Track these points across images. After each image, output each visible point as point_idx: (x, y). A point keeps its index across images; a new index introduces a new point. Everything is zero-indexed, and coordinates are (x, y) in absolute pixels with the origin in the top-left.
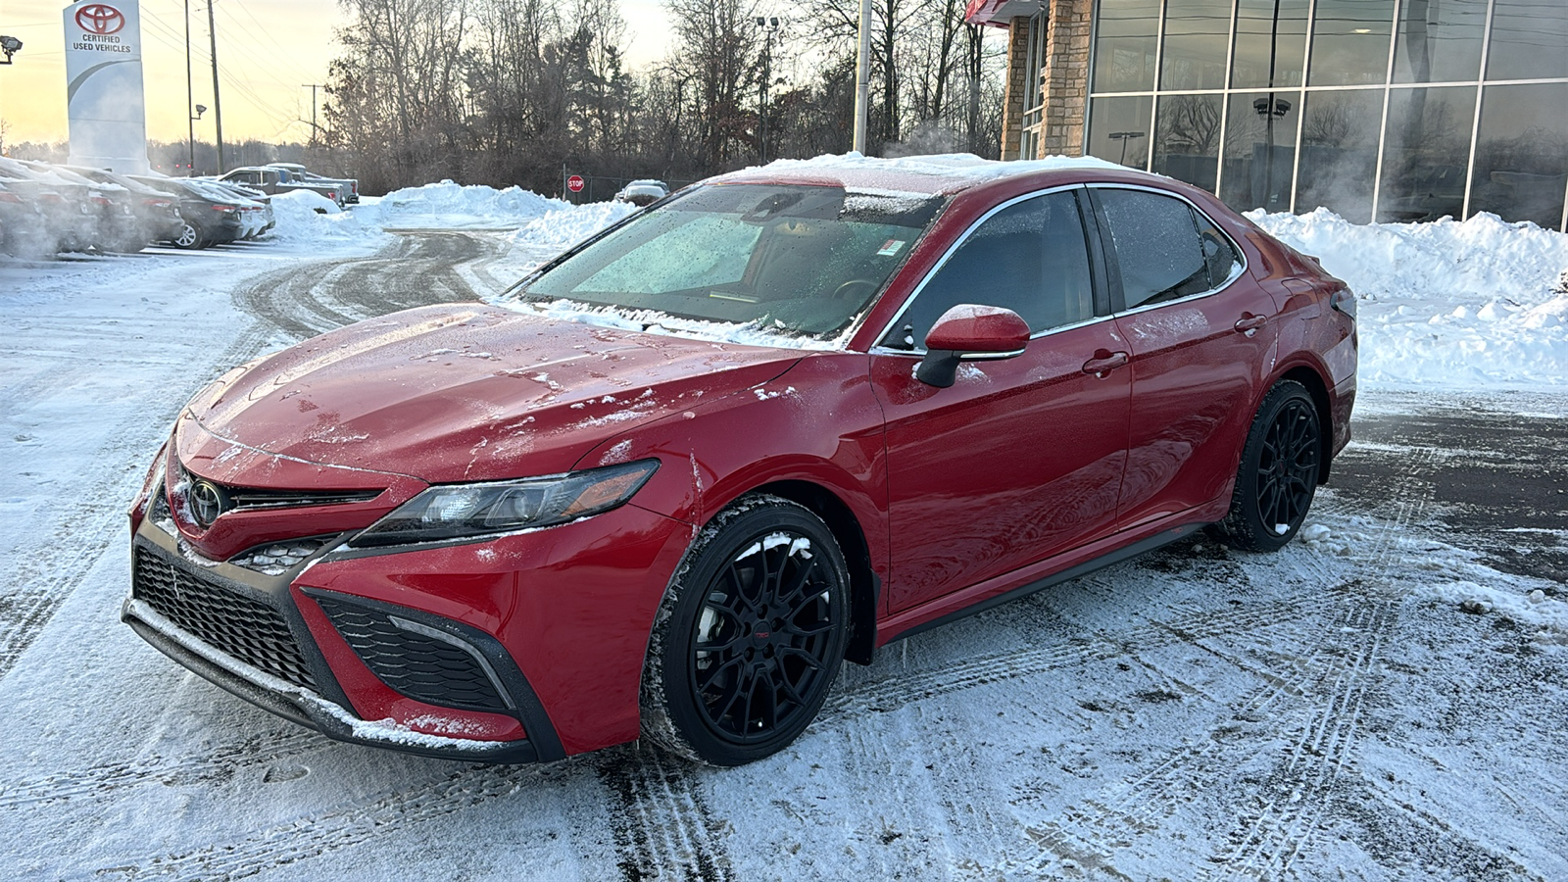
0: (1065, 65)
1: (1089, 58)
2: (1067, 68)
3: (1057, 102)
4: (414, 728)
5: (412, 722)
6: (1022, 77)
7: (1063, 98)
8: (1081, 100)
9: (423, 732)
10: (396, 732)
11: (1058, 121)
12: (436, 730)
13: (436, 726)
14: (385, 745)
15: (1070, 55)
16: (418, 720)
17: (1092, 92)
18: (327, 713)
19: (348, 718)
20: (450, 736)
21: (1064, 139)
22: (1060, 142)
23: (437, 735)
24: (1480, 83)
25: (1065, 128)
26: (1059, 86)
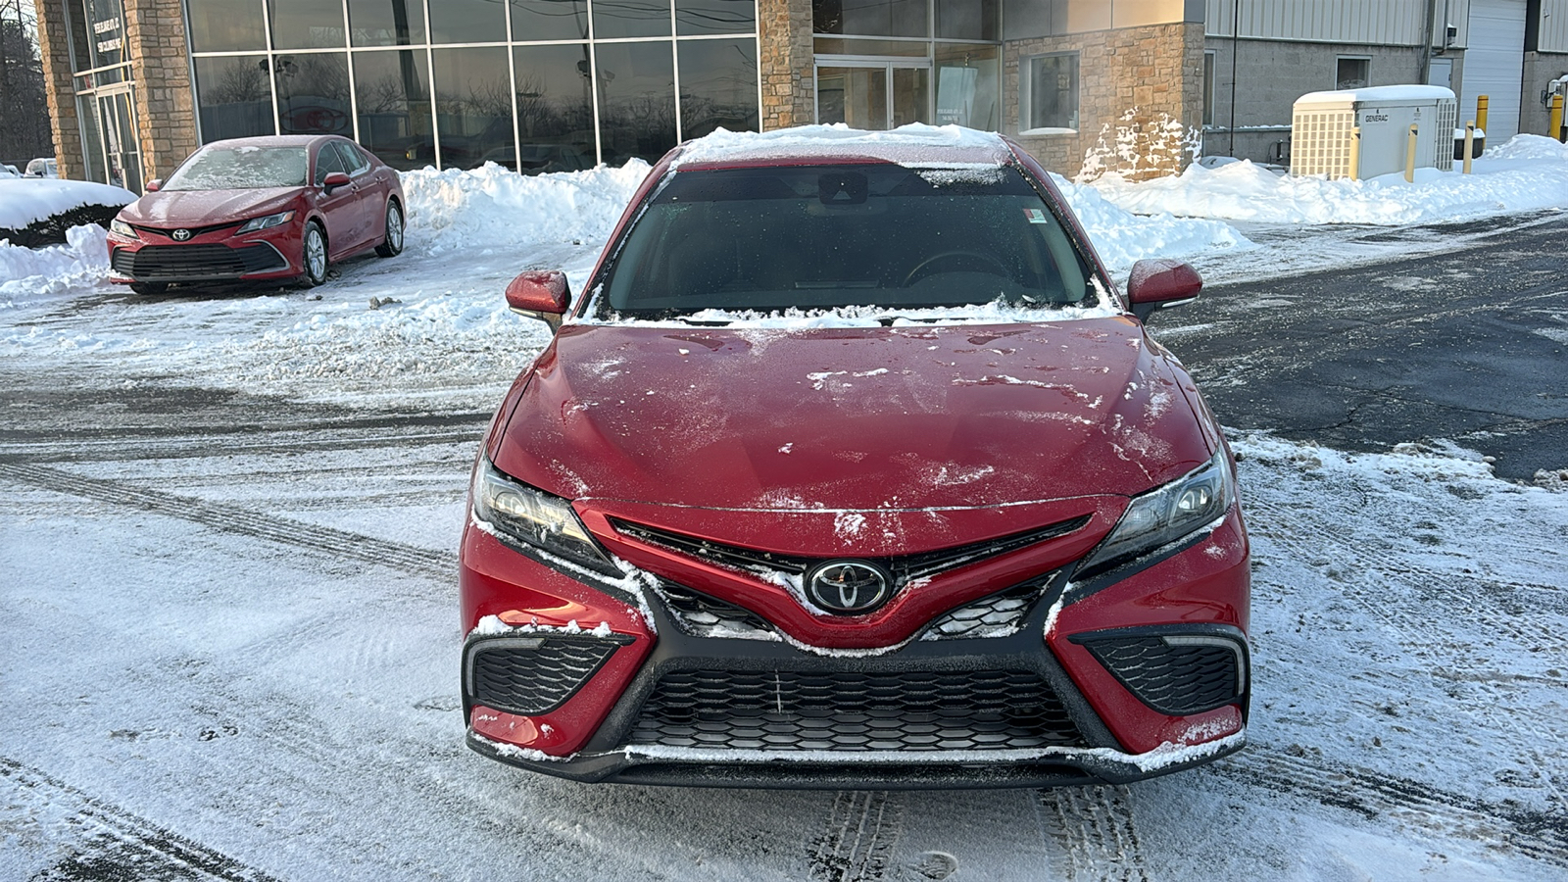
0: (154, 21)
1: (182, 13)
2: (157, 25)
3: (153, 62)
4: (1189, 743)
5: (1184, 737)
6: (62, 33)
7: (160, 58)
8: (181, 60)
9: (1196, 743)
10: (1177, 753)
11: (159, 83)
12: (1206, 737)
13: (1203, 734)
14: (1175, 768)
15: (157, 9)
16: (1187, 734)
17: (193, 51)
18: (1106, 760)
19: (1126, 758)
20: (1216, 738)
21: (169, 103)
22: (165, 106)
23: (1207, 741)
24: (591, 41)
25: (168, 91)
26: (152, 44)
